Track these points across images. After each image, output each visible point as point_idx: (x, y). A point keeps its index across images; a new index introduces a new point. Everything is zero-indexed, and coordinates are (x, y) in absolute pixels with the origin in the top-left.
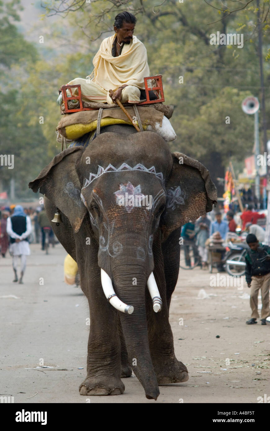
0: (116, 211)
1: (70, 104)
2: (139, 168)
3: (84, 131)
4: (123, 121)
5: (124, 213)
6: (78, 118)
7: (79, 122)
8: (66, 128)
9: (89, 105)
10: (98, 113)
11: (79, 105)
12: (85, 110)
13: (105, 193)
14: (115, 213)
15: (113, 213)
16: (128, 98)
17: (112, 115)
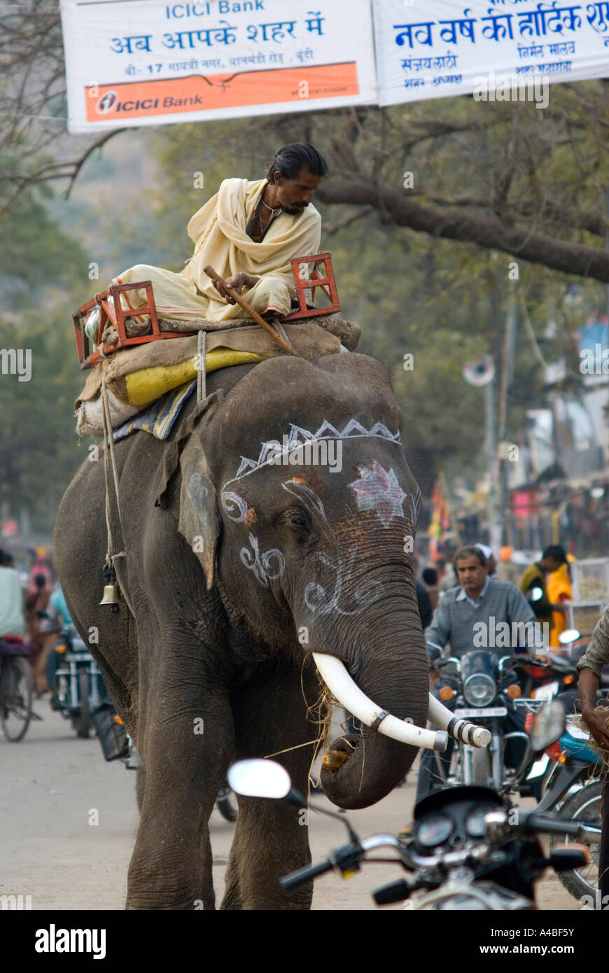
0: (358, 525)
1: (132, 326)
2: (379, 433)
3: (167, 384)
4: (255, 355)
5: (376, 529)
6: (155, 355)
7: (157, 362)
8: (127, 378)
9: (174, 326)
10: (196, 340)
11: (151, 327)
12: (165, 338)
13: (329, 485)
14: (355, 528)
15: (350, 529)
16: (267, 299)
17: (228, 343)
